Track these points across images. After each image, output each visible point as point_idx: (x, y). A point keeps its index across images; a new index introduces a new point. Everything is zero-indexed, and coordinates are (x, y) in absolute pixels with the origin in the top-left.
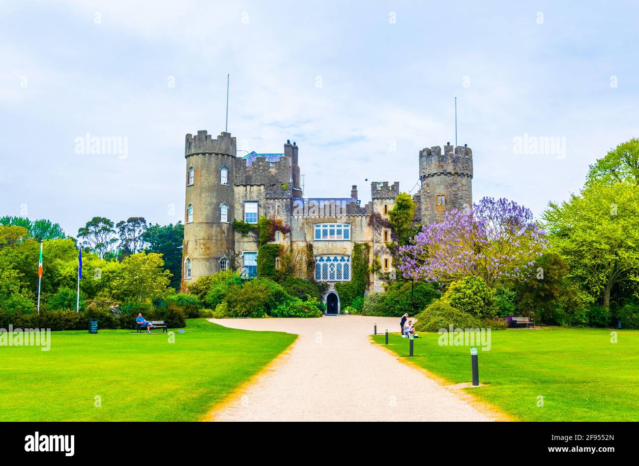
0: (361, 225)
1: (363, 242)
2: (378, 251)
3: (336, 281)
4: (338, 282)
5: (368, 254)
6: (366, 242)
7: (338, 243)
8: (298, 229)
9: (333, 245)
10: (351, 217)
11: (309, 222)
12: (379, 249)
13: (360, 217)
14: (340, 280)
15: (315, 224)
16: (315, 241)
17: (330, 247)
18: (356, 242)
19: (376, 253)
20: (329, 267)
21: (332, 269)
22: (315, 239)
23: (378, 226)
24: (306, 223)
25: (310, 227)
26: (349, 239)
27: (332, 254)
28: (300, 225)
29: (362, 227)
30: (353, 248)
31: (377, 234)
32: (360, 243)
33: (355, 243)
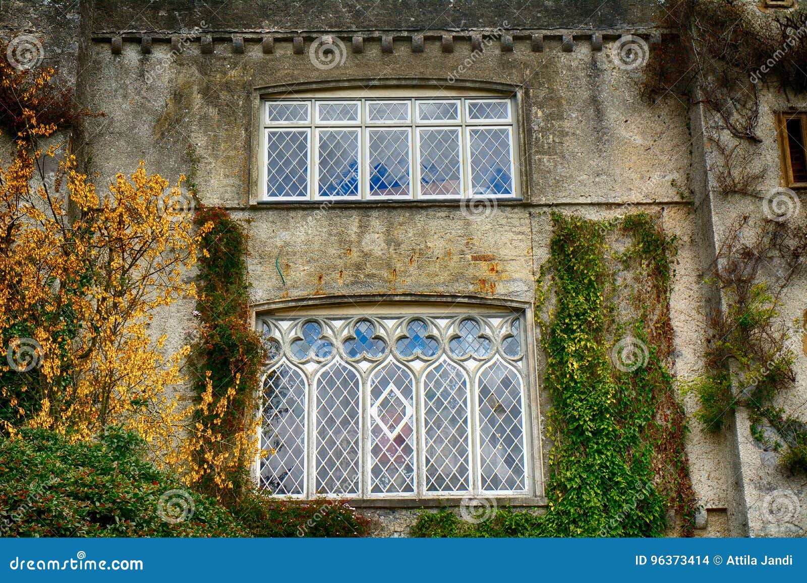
0: (594, 101)
1: (619, 214)
2: (747, 254)
3: (425, 504)
4: (438, 504)
5: (662, 291)
6: (634, 211)
7: (436, 223)
8: (144, 130)
9: (399, 233)
10: (522, 52)
11: (228, 87)
12: (749, 237)
13: (583, 51)
14: (455, 494)
15: (264, 98)
16: (263, 207)
17: (378, 252)
18: (567, 213)
19: (733, 268)
20: (365, 391)
21: (391, 411)
22: (266, 198)
23: (726, 83)
24: (206, 92)
25: (228, 113)
26: (513, 195)
27: (388, 301)
28: (160, 102)
29: (600, 114)
30: (543, 254)
31: (726, 137)
32: (593, 215)
33: (557, 220)
